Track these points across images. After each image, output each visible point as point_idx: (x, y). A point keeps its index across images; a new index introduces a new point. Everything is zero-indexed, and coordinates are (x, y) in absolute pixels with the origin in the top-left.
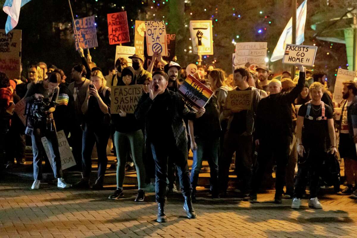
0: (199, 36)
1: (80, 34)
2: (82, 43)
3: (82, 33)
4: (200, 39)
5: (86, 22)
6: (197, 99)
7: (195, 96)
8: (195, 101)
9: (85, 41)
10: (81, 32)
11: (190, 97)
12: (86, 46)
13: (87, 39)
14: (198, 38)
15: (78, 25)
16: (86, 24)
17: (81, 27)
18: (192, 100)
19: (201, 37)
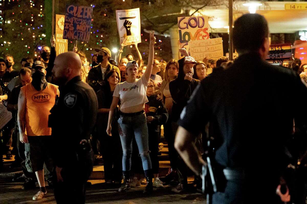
0: (127, 25)
1: (72, 22)
2: (71, 32)
3: (74, 21)
4: (128, 29)
5: (82, 11)
6: (282, 55)
7: (279, 55)
8: (282, 57)
9: (75, 31)
10: (72, 20)
11: (276, 57)
12: (74, 37)
13: (79, 30)
14: (126, 28)
15: (71, 11)
16: (82, 14)
17: (75, 15)
18: (278, 58)
19: (129, 27)
